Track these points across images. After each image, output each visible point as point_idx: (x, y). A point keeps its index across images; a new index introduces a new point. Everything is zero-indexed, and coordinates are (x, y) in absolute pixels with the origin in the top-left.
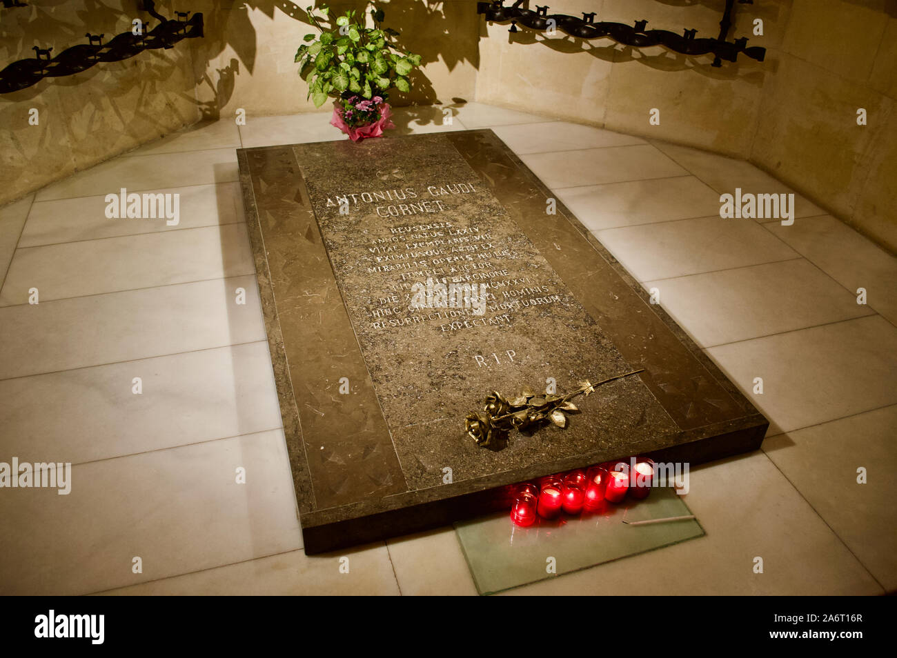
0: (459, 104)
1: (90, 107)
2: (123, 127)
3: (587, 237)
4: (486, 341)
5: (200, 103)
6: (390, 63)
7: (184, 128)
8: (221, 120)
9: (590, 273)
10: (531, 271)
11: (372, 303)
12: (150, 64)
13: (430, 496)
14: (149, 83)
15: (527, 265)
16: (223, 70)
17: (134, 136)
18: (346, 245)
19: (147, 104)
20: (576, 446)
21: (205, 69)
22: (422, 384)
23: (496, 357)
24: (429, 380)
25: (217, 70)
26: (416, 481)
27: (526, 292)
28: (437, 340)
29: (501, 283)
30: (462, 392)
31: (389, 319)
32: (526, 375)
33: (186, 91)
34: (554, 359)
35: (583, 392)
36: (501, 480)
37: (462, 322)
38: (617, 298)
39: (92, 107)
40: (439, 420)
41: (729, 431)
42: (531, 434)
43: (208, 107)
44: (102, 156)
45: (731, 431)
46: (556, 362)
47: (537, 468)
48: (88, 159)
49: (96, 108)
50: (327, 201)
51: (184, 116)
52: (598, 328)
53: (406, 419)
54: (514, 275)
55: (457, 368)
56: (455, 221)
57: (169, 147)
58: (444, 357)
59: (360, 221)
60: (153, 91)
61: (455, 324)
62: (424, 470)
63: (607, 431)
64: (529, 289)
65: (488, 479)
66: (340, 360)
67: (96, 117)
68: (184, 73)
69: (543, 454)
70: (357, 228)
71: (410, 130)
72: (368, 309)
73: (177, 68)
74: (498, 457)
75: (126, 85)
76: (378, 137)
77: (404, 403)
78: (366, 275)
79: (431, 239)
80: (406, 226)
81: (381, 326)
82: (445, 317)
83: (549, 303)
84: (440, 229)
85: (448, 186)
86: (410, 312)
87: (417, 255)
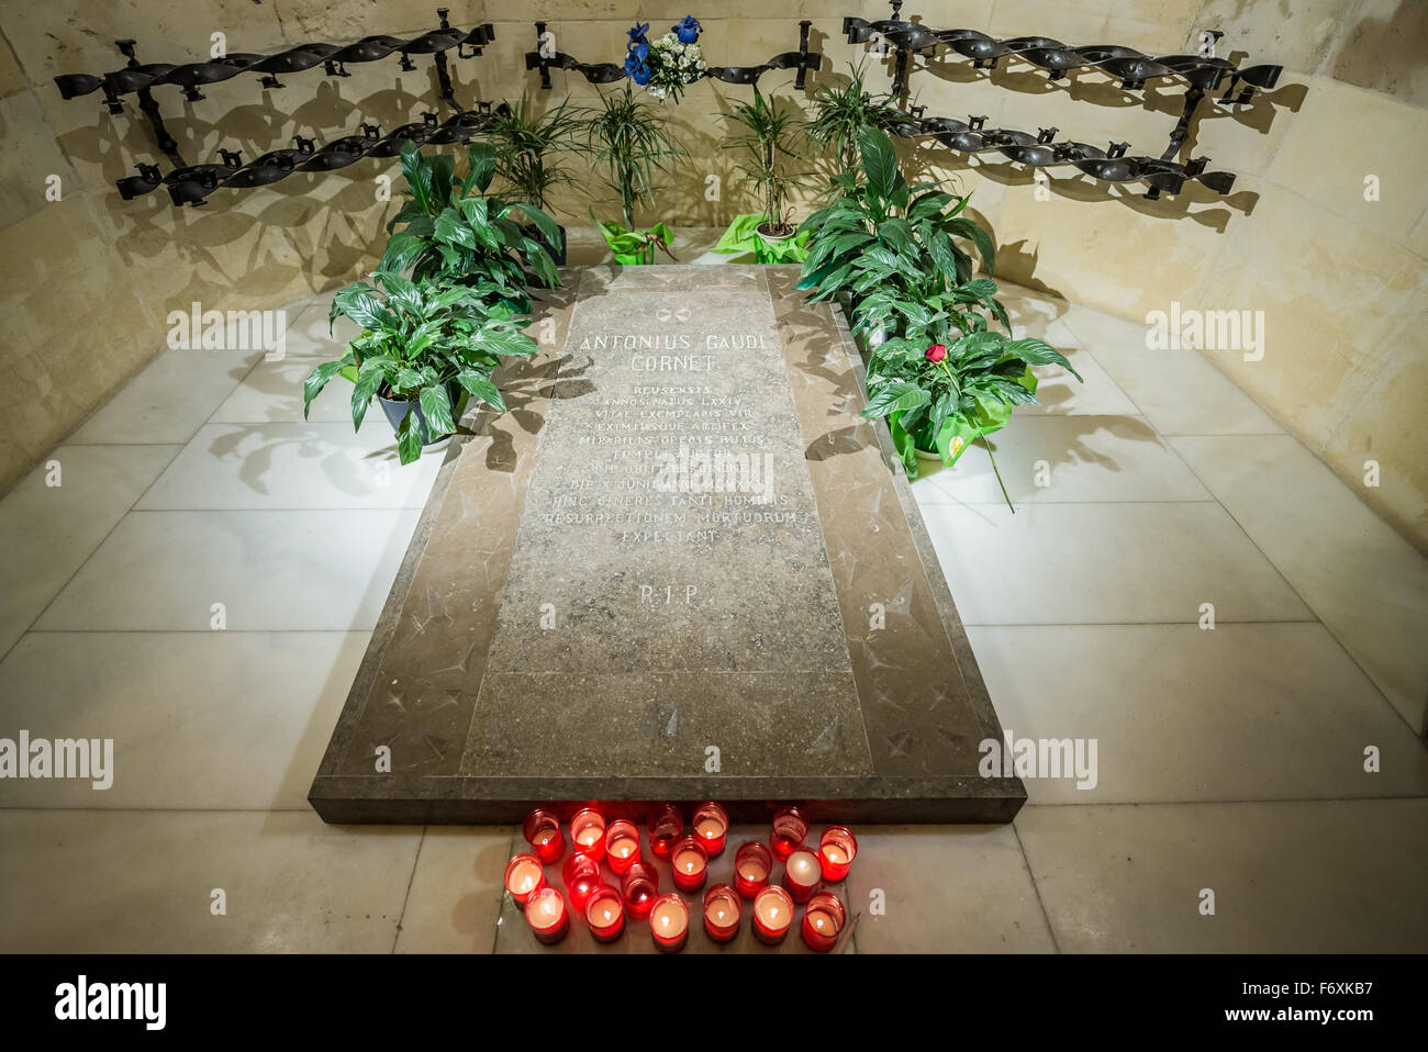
4: (669, 566)
11: (559, 487)
23: (669, 594)
24: (569, 611)
26: (474, 763)
28: (609, 553)
30: (599, 637)
31: (567, 512)
32: (695, 629)
37: (653, 531)
38: (878, 529)
40: (552, 672)
41: (953, 794)
45: (956, 796)
46: (744, 616)
52: (827, 574)
53: (512, 663)
55: (612, 599)
56: (716, 386)
58: (604, 579)
61: (642, 534)
63: (762, 747)
70: (599, 381)
72: (551, 493)
77: (523, 637)
78: (574, 445)
79: (676, 408)
80: (655, 385)
81: (554, 519)
82: (635, 520)
83: (778, 524)
84: (693, 395)
85: (733, 338)
86: (597, 506)
87: (647, 427)
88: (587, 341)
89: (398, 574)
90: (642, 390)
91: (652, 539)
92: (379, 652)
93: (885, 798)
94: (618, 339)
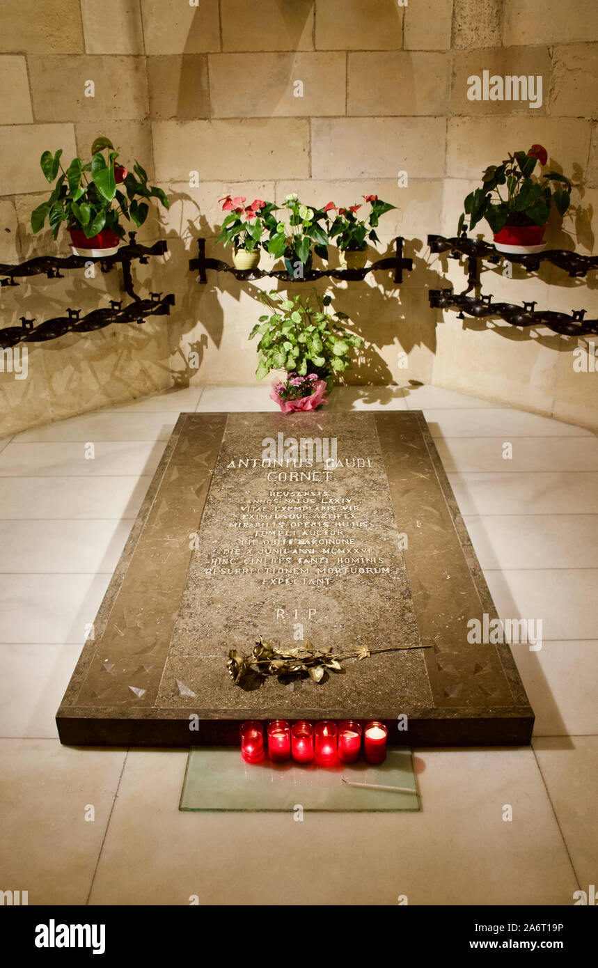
0: (416, 386)
1: (70, 368)
2: (98, 387)
3: (455, 518)
4: (296, 598)
5: (173, 372)
6: (327, 344)
7: (156, 392)
8: (190, 387)
9: (435, 552)
10: (377, 543)
11: (215, 553)
12: (128, 336)
13: (168, 714)
14: (126, 352)
15: (377, 537)
16: (194, 344)
17: (108, 395)
18: (223, 501)
19: (122, 369)
20: (321, 700)
21: (179, 343)
22: (217, 625)
23: (296, 613)
24: (225, 623)
25: (189, 344)
26: (164, 701)
27: (360, 561)
28: (253, 590)
29: (342, 550)
30: (247, 637)
31: (222, 567)
32: (315, 633)
33: (161, 360)
34: (349, 623)
35: (357, 656)
36: (235, 714)
37: (285, 579)
38: (449, 577)
39: (72, 369)
40: (214, 656)
41: (485, 716)
42: (287, 683)
43: (179, 375)
44: (77, 409)
45: (487, 717)
46: (350, 626)
47: (274, 711)
48: (64, 412)
49: (75, 370)
50: (230, 462)
51: (156, 382)
52: (410, 602)
53: (186, 651)
54: (359, 544)
55: (255, 617)
56: (334, 491)
57: (139, 407)
58: (249, 605)
59: (248, 483)
60: (129, 359)
61: (277, 580)
62: (177, 693)
63: (359, 694)
64: (365, 559)
65: (225, 711)
66: (164, 595)
67: (75, 377)
68: (159, 345)
69: (287, 702)
70: (243, 488)
71: (354, 407)
72: (209, 556)
73: (153, 340)
74: (246, 696)
75: (104, 353)
76: (309, 411)
77: (193, 637)
78: (225, 528)
79: (302, 504)
80: (286, 491)
81: (212, 572)
82: (272, 572)
83: (376, 575)
84: (315, 497)
85: (347, 460)
86: (243, 564)
87: (280, 517)
88: (232, 462)
89: (102, 603)
90: (276, 494)
91: (284, 583)
92: (94, 644)
93: (440, 718)
94: (257, 461)
